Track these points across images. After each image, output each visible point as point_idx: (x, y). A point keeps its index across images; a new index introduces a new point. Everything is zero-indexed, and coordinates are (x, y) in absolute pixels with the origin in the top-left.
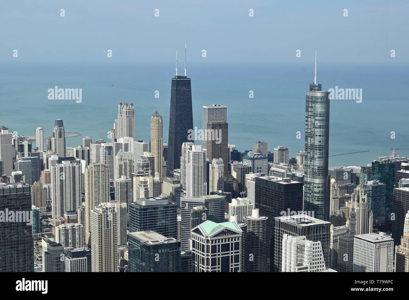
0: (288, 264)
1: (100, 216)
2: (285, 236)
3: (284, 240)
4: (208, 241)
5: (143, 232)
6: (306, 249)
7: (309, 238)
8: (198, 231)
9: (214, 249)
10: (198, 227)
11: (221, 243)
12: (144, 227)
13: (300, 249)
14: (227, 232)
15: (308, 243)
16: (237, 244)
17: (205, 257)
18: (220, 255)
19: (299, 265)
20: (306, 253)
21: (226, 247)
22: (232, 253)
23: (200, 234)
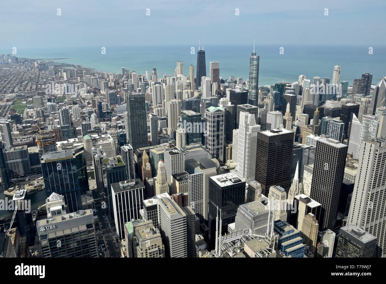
0: (242, 123)
1: (171, 105)
2: (241, 112)
3: (240, 114)
4: (212, 114)
5: (187, 111)
6: (249, 117)
7: (250, 113)
8: (208, 110)
9: (214, 117)
10: (208, 109)
11: (216, 115)
12: (188, 109)
13: (246, 117)
14: (219, 110)
15: (250, 115)
16: (223, 115)
17: (211, 120)
18: (216, 119)
19: (246, 123)
20: (249, 118)
21: (218, 116)
22: (221, 119)
23: (209, 111)
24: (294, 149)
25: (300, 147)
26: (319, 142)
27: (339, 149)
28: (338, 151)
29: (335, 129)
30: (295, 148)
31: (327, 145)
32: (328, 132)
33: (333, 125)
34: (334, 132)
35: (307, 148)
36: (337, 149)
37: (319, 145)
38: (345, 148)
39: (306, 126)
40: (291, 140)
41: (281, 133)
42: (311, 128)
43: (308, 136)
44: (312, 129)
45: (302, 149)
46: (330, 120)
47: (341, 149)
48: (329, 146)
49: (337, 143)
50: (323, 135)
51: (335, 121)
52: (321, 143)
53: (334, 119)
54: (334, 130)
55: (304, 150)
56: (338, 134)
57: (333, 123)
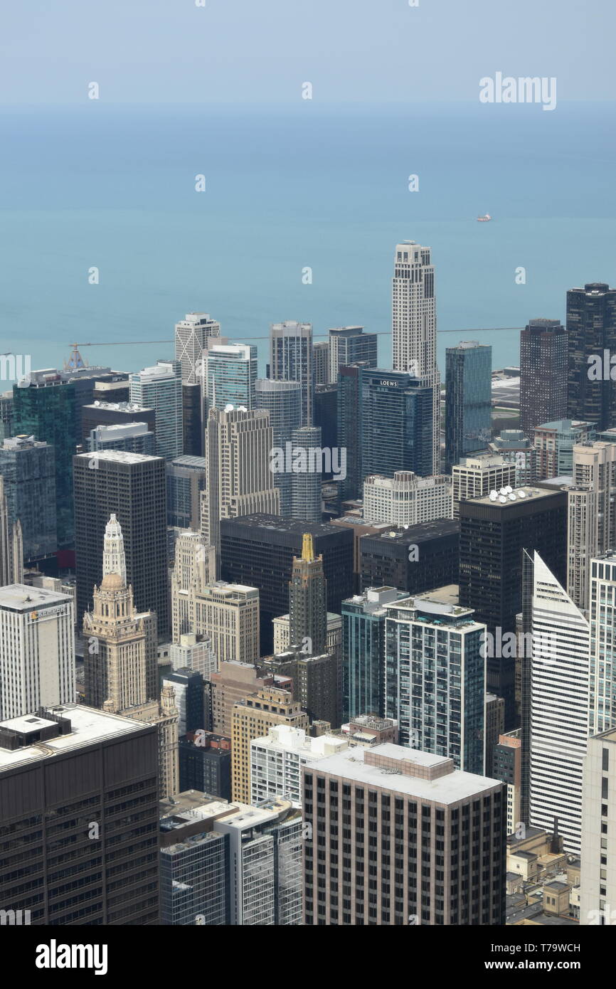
24: (172, 850)
25: (209, 824)
26: (321, 783)
27: (455, 814)
28: (447, 823)
29: (437, 667)
30: (179, 837)
31: (373, 796)
32: (393, 692)
33: (417, 645)
34: (429, 688)
35: (261, 828)
36: (440, 815)
37: (321, 798)
38: (487, 801)
39: (243, 670)
40: (141, 785)
41: (61, 744)
42: (282, 679)
43: (260, 742)
44: (285, 686)
45: (227, 837)
46: (393, 613)
47: (466, 809)
48: (386, 800)
49: (438, 772)
50: (362, 719)
51: (431, 618)
52: (334, 786)
53: (422, 603)
54: (429, 677)
55: (239, 848)
56: (456, 705)
57: (417, 630)
